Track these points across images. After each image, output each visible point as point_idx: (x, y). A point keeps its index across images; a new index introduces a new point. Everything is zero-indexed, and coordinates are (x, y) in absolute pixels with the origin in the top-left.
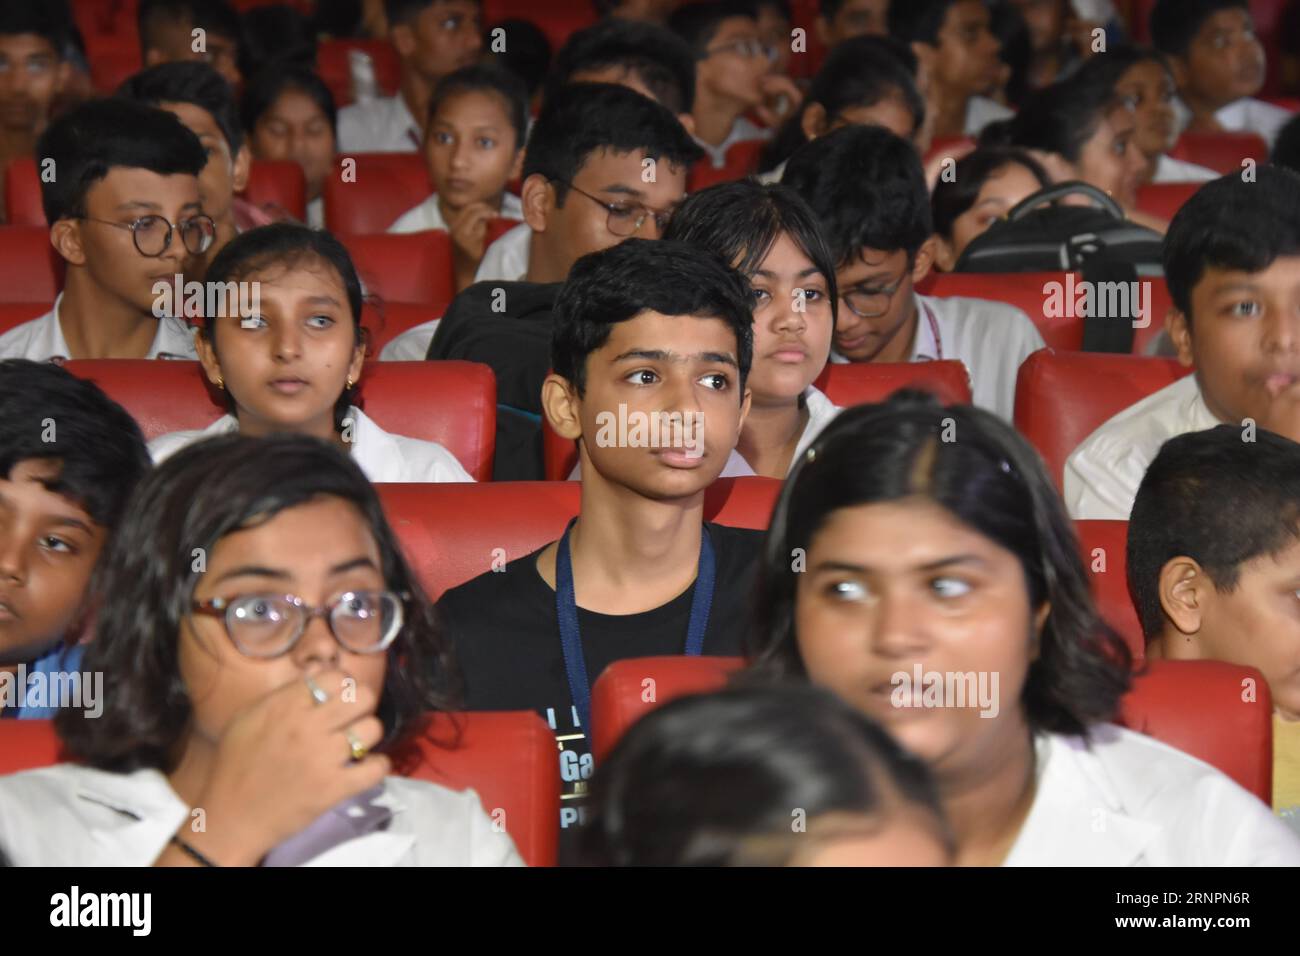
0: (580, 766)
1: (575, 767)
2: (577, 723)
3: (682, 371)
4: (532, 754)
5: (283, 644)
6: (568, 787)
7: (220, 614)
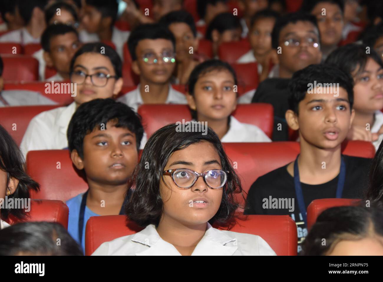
0: (303, 233)
1: (301, 233)
2: (301, 218)
3: (330, 105)
4: (288, 229)
5: (190, 185)
6: (299, 239)
7: (171, 175)
